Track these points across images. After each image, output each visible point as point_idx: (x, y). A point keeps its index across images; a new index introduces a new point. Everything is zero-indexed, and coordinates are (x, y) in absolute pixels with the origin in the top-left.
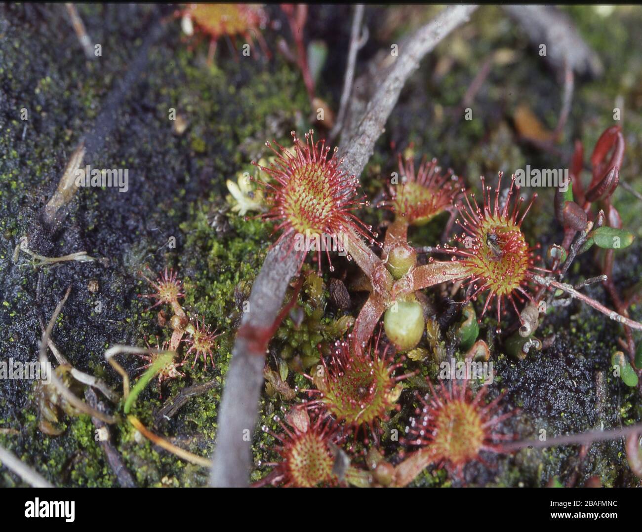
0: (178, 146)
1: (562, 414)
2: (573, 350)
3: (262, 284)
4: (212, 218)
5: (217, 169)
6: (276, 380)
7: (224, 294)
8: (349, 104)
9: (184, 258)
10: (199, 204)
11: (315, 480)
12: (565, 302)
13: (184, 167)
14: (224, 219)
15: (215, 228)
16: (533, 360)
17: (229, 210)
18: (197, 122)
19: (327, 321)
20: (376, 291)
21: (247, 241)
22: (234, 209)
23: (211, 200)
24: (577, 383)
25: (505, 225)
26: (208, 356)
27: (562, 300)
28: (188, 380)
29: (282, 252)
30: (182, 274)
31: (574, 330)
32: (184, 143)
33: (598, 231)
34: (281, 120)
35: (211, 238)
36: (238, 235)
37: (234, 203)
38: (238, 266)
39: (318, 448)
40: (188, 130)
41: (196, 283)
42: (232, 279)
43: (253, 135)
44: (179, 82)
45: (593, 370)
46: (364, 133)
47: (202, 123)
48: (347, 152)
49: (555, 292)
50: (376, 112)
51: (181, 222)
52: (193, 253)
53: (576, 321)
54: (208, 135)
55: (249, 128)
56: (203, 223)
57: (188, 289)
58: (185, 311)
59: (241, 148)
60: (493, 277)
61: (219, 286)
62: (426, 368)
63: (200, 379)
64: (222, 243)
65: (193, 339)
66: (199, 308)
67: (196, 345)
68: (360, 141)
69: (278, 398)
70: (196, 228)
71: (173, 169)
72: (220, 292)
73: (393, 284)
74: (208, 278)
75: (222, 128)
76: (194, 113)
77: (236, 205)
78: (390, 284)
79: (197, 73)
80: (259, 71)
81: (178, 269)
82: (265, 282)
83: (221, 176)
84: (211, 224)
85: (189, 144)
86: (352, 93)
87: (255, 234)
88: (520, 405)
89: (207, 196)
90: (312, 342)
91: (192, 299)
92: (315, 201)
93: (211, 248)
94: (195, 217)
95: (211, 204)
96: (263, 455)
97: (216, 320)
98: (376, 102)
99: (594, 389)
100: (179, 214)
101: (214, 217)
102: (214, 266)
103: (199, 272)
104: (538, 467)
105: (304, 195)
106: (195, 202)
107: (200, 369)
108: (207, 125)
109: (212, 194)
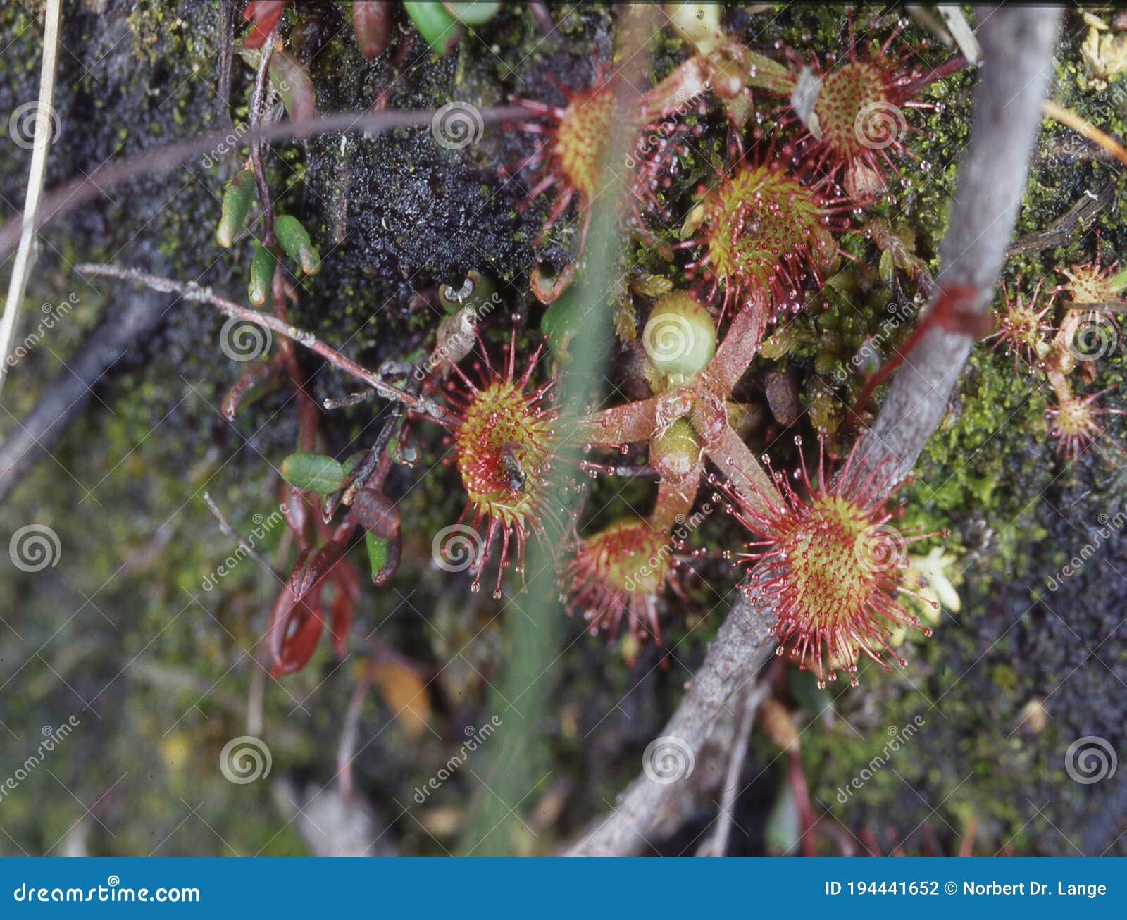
0: (1040, 677)
1: (412, 170)
2: (378, 284)
3: (930, 414)
4: (993, 543)
5: (973, 634)
6: (898, 252)
7: (979, 409)
8: (734, 740)
9: (1043, 476)
10: (1009, 571)
11: (844, 73)
12: (391, 367)
13: (1031, 639)
14: (972, 542)
15: (988, 526)
16: (454, 267)
17: (960, 557)
18: (1005, 719)
19: (805, 352)
20: (722, 401)
21: (930, 503)
22: (952, 559)
23: (987, 579)
24: (380, 226)
25: (493, 504)
26: (1015, 300)
27: (395, 371)
28: (1049, 261)
29: (888, 471)
30: (1048, 448)
31: (372, 320)
32: (1029, 683)
33: (336, 486)
34: (855, 717)
35: (994, 509)
36: (945, 513)
37: (950, 570)
38: (953, 457)
39: (838, 127)
40: (1020, 705)
41: (1026, 430)
42: (962, 436)
43: (904, 693)
44: (1030, 791)
45: (348, 247)
46: (725, 682)
47: (996, 716)
48: (757, 647)
49: (406, 385)
50: (701, 718)
51: (1045, 540)
52: (1027, 486)
53: (368, 337)
54: (986, 693)
55: (911, 705)
56: (1005, 537)
57: (1040, 421)
58: (1047, 382)
59: (928, 670)
60: (518, 415)
61: (985, 424)
62: (641, 261)
63: (1027, 262)
64: (974, 500)
65: (1039, 331)
66: (1024, 385)
67: (1034, 319)
68: (733, 667)
69: (895, 223)
70: (1018, 529)
71: (1051, 636)
72: (986, 412)
73: (691, 411)
74: (1003, 439)
75: (960, 708)
76: (1007, 734)
77: (947, 567)
78: (698, 411)
79: (997, 808)
80: (885, 807)
81: (1053, 458)
82: (924, 419)
83: (967, 620)
84: (994, 534)
85: (1021, 679)
86: (727, 761)
87: (916, 514)
88: (484, 189)
89: (994, 586)
90: (837, 314)
91: (1033, 402)
92: (824, 560)
93: (995, 492)
94: (1019, 547)
95: (988, 571)
96: (926, 122)
97: (995, 364)
98: (698, 735)
99: (351, 213)
100: (1046, 556)
101: (988, 547)
102: (991, 460)
103: (1019, 451)
104: (465, 79)
105: (843, 571)
106: (1015, 575)
107: (1026, 280)
108: (988, 713)
109: (984, 589)
